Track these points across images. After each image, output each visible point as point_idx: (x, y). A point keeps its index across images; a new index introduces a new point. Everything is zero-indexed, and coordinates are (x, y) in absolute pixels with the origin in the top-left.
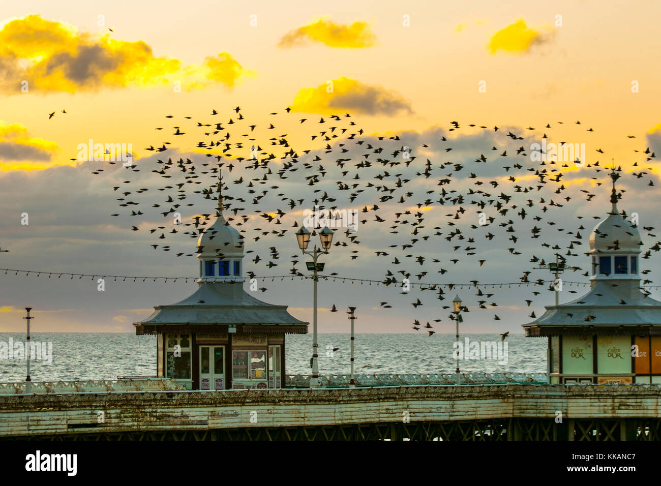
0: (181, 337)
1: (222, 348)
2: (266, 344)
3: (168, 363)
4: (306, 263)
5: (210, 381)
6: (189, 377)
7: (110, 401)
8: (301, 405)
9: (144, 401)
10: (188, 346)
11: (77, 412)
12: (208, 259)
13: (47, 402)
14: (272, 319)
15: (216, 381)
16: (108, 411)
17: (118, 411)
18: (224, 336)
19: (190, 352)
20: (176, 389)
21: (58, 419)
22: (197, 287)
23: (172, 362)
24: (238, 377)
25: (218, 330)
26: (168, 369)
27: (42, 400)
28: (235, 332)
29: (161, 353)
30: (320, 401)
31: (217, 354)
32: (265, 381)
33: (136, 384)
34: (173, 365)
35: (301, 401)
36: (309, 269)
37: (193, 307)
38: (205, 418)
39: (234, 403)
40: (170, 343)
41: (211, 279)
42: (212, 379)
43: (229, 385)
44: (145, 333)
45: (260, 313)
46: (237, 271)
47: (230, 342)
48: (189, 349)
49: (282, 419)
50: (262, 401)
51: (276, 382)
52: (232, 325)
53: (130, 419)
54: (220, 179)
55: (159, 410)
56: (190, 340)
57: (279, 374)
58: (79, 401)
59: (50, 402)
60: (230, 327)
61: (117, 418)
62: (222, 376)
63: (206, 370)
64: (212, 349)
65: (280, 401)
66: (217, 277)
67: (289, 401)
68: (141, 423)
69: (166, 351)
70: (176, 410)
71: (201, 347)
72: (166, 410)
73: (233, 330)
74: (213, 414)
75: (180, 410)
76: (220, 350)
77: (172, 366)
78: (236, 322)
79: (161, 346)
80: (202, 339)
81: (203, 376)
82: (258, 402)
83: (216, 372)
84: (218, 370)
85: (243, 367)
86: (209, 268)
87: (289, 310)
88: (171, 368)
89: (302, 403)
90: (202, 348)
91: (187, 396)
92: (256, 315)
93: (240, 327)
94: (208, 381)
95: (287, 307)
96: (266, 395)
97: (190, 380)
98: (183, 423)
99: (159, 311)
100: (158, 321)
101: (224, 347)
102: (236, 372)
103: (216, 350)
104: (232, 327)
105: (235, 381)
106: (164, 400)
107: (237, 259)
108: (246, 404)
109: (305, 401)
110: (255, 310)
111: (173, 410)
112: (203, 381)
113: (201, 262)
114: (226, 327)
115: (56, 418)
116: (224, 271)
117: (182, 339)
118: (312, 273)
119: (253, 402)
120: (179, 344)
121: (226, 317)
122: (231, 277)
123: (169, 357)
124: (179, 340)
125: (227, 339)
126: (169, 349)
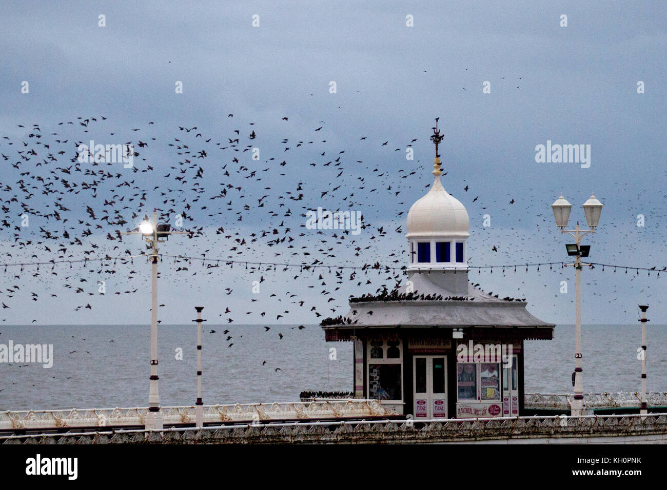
0: (388, 345)
1: (443, 359)
3: (371, 378)
4: (567, 245)
5: (428, 402)
6: (399, 398)
8: (582, 437)
10: (398, 356)
12: (421, 241)
14: (508, 319)
15: (436, 403)
18: (446, 343)
19: (400, 365)
23: (376, 378)
24: (463, 397)
25: (440, 334)
26: (371, 386)
28: (462, 337)
29: (360, 366)
30: (606, 432)
31: (437, 366)
32: (498, 402)
33: (334, 408)
34: (377, 382)
35: (583, 432)
36: (570, 254)
40: (373, 352)
41: (426, 267)
43: (452, 412)
44: (339, 338)
45: (492, 312)
46: (460, 258)
47: (454, 348)
48: (399, 361)
51: (513, 405)
52: (458, 329)
54: (437, 132)
56: (400, 348)
57: (515, 393)
60: (456, 331)
62: (443, 396)
63: (422, 388)
64: (429, 360)
66: (434, 264)
69: (368, 363)
71: (415, 357)
73: (458, 335)
76: (441, 361)
77: (375, 383)
78: (462, 323)
79: (360, 356)
80: (415, 347)
81: (417, 396)
83: (435, 392)
84: (438, 389)
85: (471, 384)
86: (423, 252)
87: (528, 307)
88: (375, 386)
89: (584, 435)
90: (417, 359)
92: (487, 314)
93: (468, 330)
94: (424, 403)
95: (525, 301)
97: (401, 402)
100: (357, 323)
101: (445, 357)
102: (462, 390)
103: (435, 362)
104: (458, 331)
105: (461, 403)
107: (460, 241)
108: (513, 437)
109: (588, 432)
110: (486, 308)
112: (418, 403)
113: (413, 244)
114: (448, 330)
117: (389, 347)
118: (574, 258)
120: (385, 354)
121: (448, 318)
122: (452, 265)
123: (371, 371)
124: (385, 348)
125: (450, 347)
126: (371, 361)
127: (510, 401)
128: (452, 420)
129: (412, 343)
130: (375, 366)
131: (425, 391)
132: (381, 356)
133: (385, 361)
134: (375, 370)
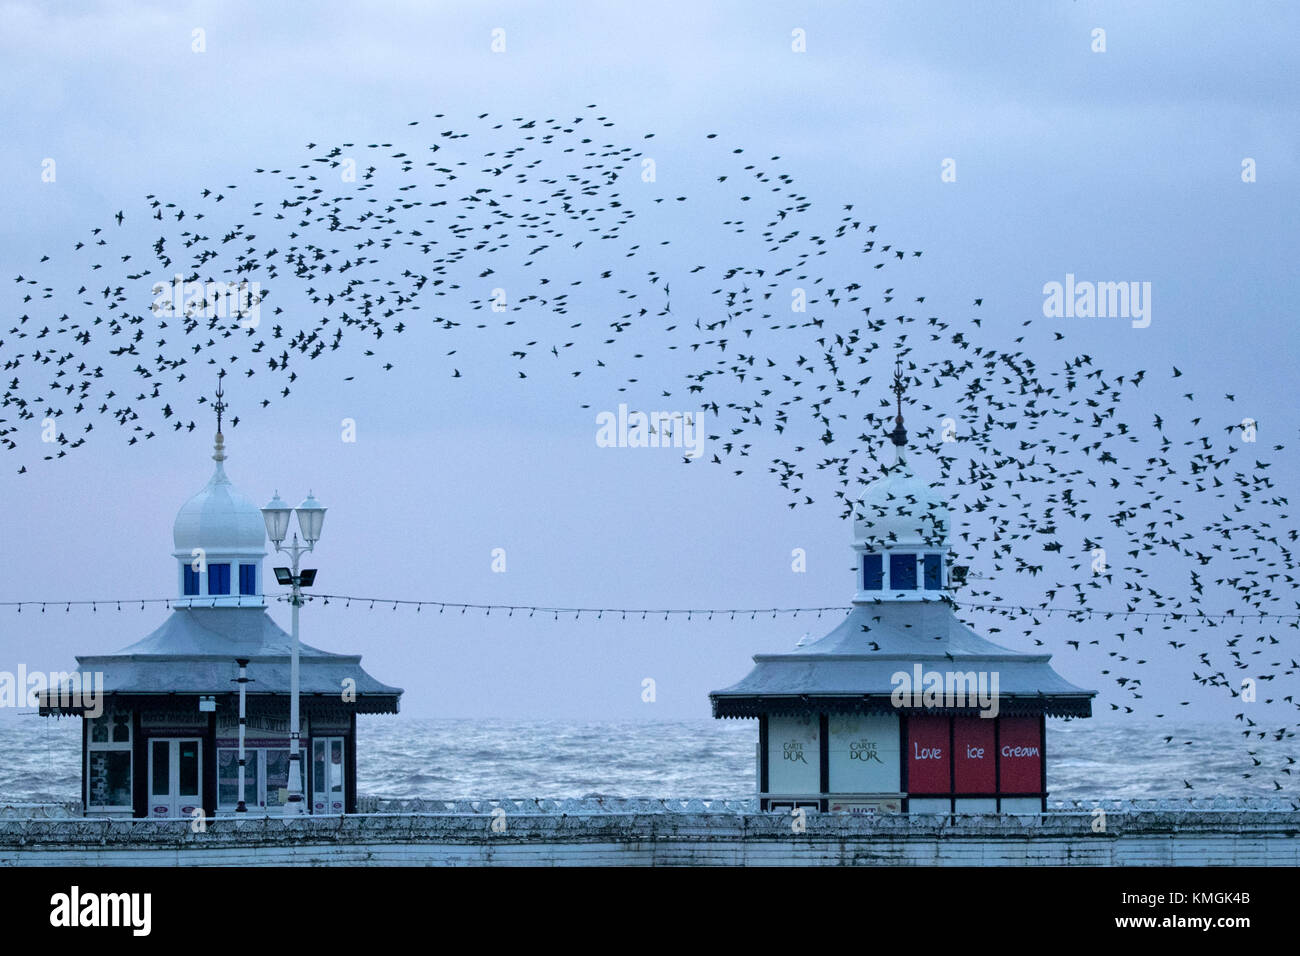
0: (115, 722)
1: (196, 743)
3: (94, 773)
5: (171, 807)
6: (126, 802)
10: (126, 738)
12: (187, 562)
15: (183, 810)
18: (193, 719)
19: (129, 752)
23: (102, 772)
24: (224, 801)
26: (93, 786)
28: (215, 708)
31: (186, 754)
34: (104, 779)
40: (97, 733)
41: (193, 601)
42: (174, 805)
47: (209, 729)
48: (127, 746)
52: (207, 696)
56: (130, 726)
60: (203, 700)
62: (196, 800)
63: (162, 788)
64: (174, 745)
69: (89, 749)
71: (151, 741)
73: (208, 706)
76: (193, 747)
77: (100, 781)
78: (216, 689)
80: (153, 724)
81: (154, 800)
83: (182, 792)
84: (188, 787)
85: (232, 783)
86: (189, 580)
87: (364, 665)
88: (100, 785)
90: (155, 744)
93: (222, 699)
94: (166, 810)
95: (359, 658)
97: (130, 809)
101: (199, 741)
102: (224, 791)
103: (184, 747)
104: (207, 699)
105: (222, 811)
112: (156, 808)
114: (193, 699)
117: (115, 725)
120: (110, 739)
121: (199, 680)
123: (94, 761)
124: (111, 727)
125: (204, 723)
126: (93, 746)
127: (329, 809)
129: (147, 719)
130: (98, 754)
131: (165, 792)
132: (107, 739)
133: (112, 745)
134: (100, 761)
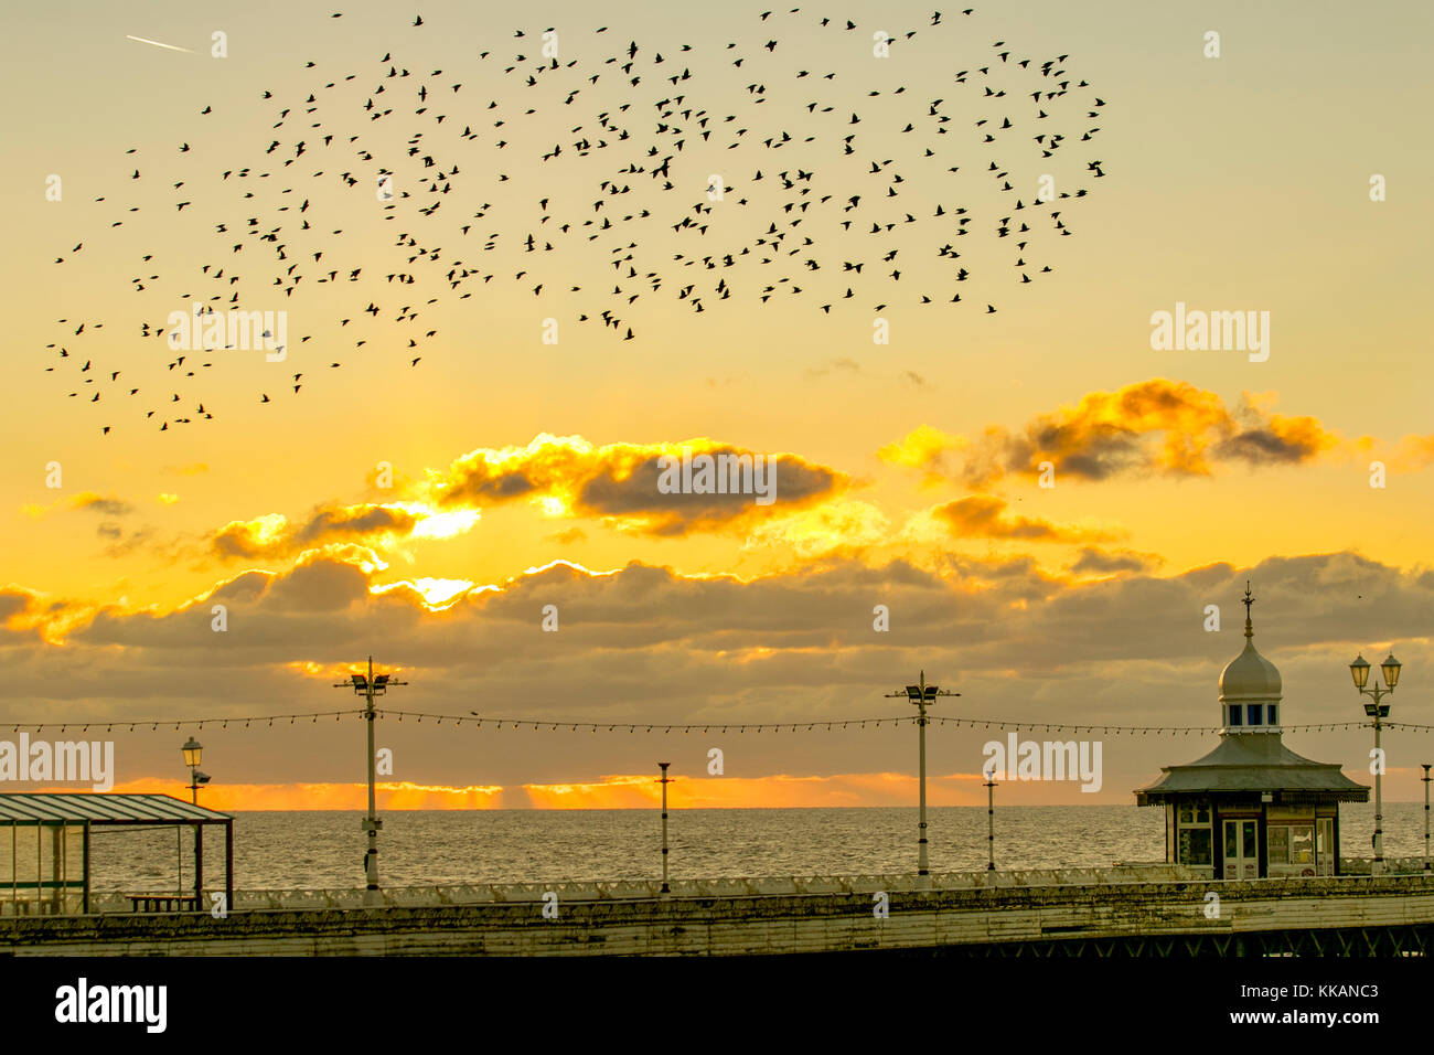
1: (1253, 823)
2: (1313, 817)
3: (1182, 843)
5: (1238, 866)
6: (1209, 863)
7: (1098, 895)
8: (1358, 898)
9: (1145, 895)
10: (1207, 821)
11: (1053, 911)
12: (1233, 703)
13: (1014, 898)
14: (1321, 782)
15: (1247, 867)
16: (1096, 910)
17: (1110, 909)
18: (1256, 806)
19: (1209, 830)
20: (1192, 879)
21: (1028, 921)
22: (1219, 741)
23: (1187, 842)
24: (1275, 861)
25: (1249, 798)
26: (1182, 851)
27: (1006, 895)
28: (1271, 800)
29: (1171, 831)
30: (1384, 892)
31: (1247, 830)
32: (1312, 866)
33: (1138, 872)
34: (1188, 847)
35: (1358, 893)
36: (1369, 714)
37: (1213, 767)
38: (1229, 918)
39: (1267, 896)
40: (1183, 817)
41: (1236, 730)
42: (1240, 866)
43: (1263, 873)
44: (1149, 804)
45: (1304, 774)
46: (1273, 719)
47: (1264, 814)
48: (1209, 825)
49: (1332, 918)
50: (1305, 894)
51: (1328, 869)
52: (1267, 792)
53: (1126, 920)
54: (1248, 595)
55: (1165, 908)
56: (1210, 812)
57: (1331, 857)
58: (1056, 897)
59: (1018, 898)
60: (1265, 794)
61: (1109, 918)
62: (1254, 861)
63: (1232, 853)
64: (1239, 824)
65: (1329, 893)
66: (1246, 727)
67: (1342, 893)
68: (1141, 926)
69: (1179, 828)
70: (1189, 907)
71: (1224, 821)
72: (1175, 907)
73: (1267, 798)
74: (1239, 912)
75: (1195, 906)
76: (1251, 825)
77: (1186, 849)
78: (1272, 787)
79: (1171, 821)
80: (1224, 811)
81: (1227, 861)
82: (1299, 895)
83: (1245, 856)
84: (1248, 851)
85: (1284, 848)
86: (1234, 715)
87: (1343, 771)
88: (1186, 851)
89: (1360, 896)
90: (1227, 824)
91: (1203, 888)
92: (1298, 776)
93: (1277, 794)
94: (1235, 867)
95: (1340, 766)
96: (1310, 885)
97: (1212, 866)
98: (1198, 925)
99: (1168, 774)
100: (1166, 788)
101: (1256, 821)
102: (1273, 854)
103: (1246, 826)
104: (1267, 794)
105: (1271, 867)
106: (1172, 894)
107: (1273, 703)
108: (1283, 898)
109: (1364, 892)
110: (1298, 771)
111: (1184, 907)
112: (1228, 866)
113: (1224, 706)
114: (1258, 794)
115: (1026, 919)
116: (1255, 717)
117: (1198, 811)
119: (1293, 895)
120: (1195, 819)
121: (1257, 781)
122: (1264, 727)
123: (1181, 836)
124: (1195, 813)
125: (1259, 810)
126: (1181, 826)
127: (1325, 866)
128: (1263, 879)
129: (1223, 807)
130: (1185, 831)
131: (1235, 856)
132: (1191, 821)
133: (1196, 825)
134: (1185, 835)
